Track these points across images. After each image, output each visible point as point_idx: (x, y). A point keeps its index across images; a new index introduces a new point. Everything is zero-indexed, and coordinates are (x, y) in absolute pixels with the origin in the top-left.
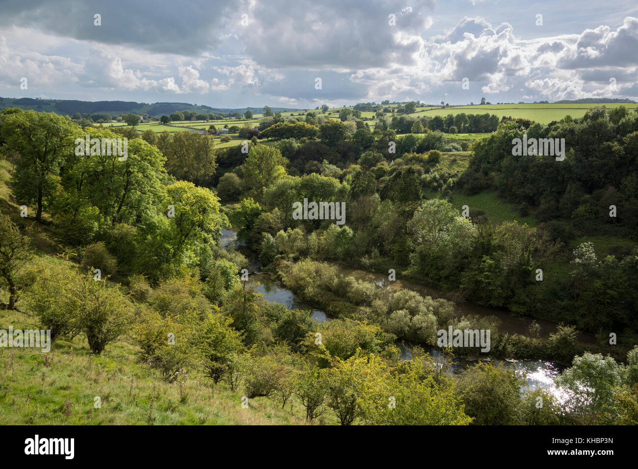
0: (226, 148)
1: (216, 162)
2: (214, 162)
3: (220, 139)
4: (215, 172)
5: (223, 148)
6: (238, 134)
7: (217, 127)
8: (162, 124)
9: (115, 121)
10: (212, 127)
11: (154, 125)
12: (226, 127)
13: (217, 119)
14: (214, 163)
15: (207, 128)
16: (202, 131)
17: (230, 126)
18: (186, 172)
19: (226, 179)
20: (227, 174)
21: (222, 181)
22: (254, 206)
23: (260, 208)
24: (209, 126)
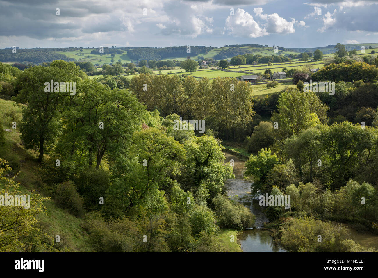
0: (269, 94)
1: (254, 110)
2: (251, 110)
3: (266, 85)
4: (252, 120)
5: (266, 95)
6: (291, 79)
7: (273, 71)
8: (220, 70)
9: (179, 67)
10: (268, 71)
11: (212, 70)
12: (284, 69)
13: (283, 61)
14: (251, 112)
15: (263, 72)
16: (256, 76)
17: (289, 69)
18: (223, 120)
19: (261, 128)
20: (262, 123)
21: (256, 130)
22: (271, 157)
23: (277, 159)
24: (265, 70)
